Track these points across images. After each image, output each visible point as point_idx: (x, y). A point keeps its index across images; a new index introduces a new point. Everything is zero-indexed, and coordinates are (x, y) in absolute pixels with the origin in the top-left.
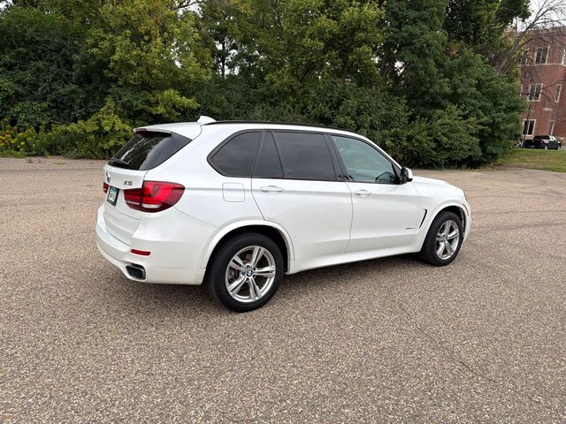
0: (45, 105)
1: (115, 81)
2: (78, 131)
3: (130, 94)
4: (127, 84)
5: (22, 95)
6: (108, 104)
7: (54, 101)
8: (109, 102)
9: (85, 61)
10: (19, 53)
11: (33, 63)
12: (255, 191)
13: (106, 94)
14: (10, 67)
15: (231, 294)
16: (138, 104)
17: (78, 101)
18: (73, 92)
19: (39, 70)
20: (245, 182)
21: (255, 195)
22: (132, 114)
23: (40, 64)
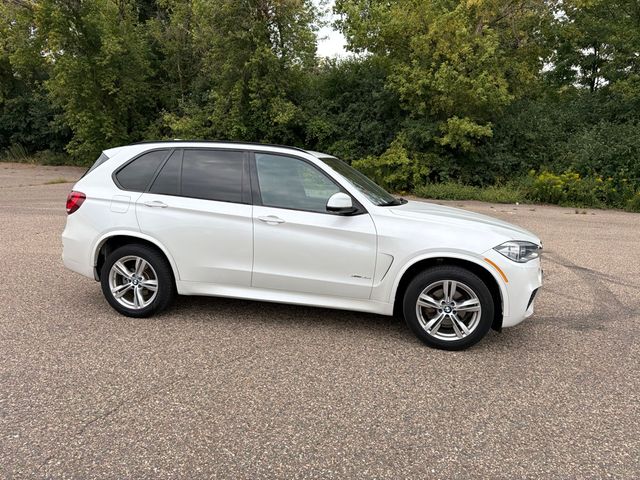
0: (353, 143)
1: (409, 112)
2: (366, 166)
3: (418, 125)
4: (417, 117)
5: (339, 136)
6: (398, 138)
7: (361, 138)
8: (401, 136)
9: (385, 97)
10: (345, 97)
11: (351, 105)
12: (141, 204)
13: (400, 128)
14: (335, 111)
15: (114, 294)
16: (426, 136)
17: (377, 137)
18: (375, 128)
19: (354, 111)
20: (134, 196)
21: (139, 208)
22: (421, 146)
23: (355, 106)
